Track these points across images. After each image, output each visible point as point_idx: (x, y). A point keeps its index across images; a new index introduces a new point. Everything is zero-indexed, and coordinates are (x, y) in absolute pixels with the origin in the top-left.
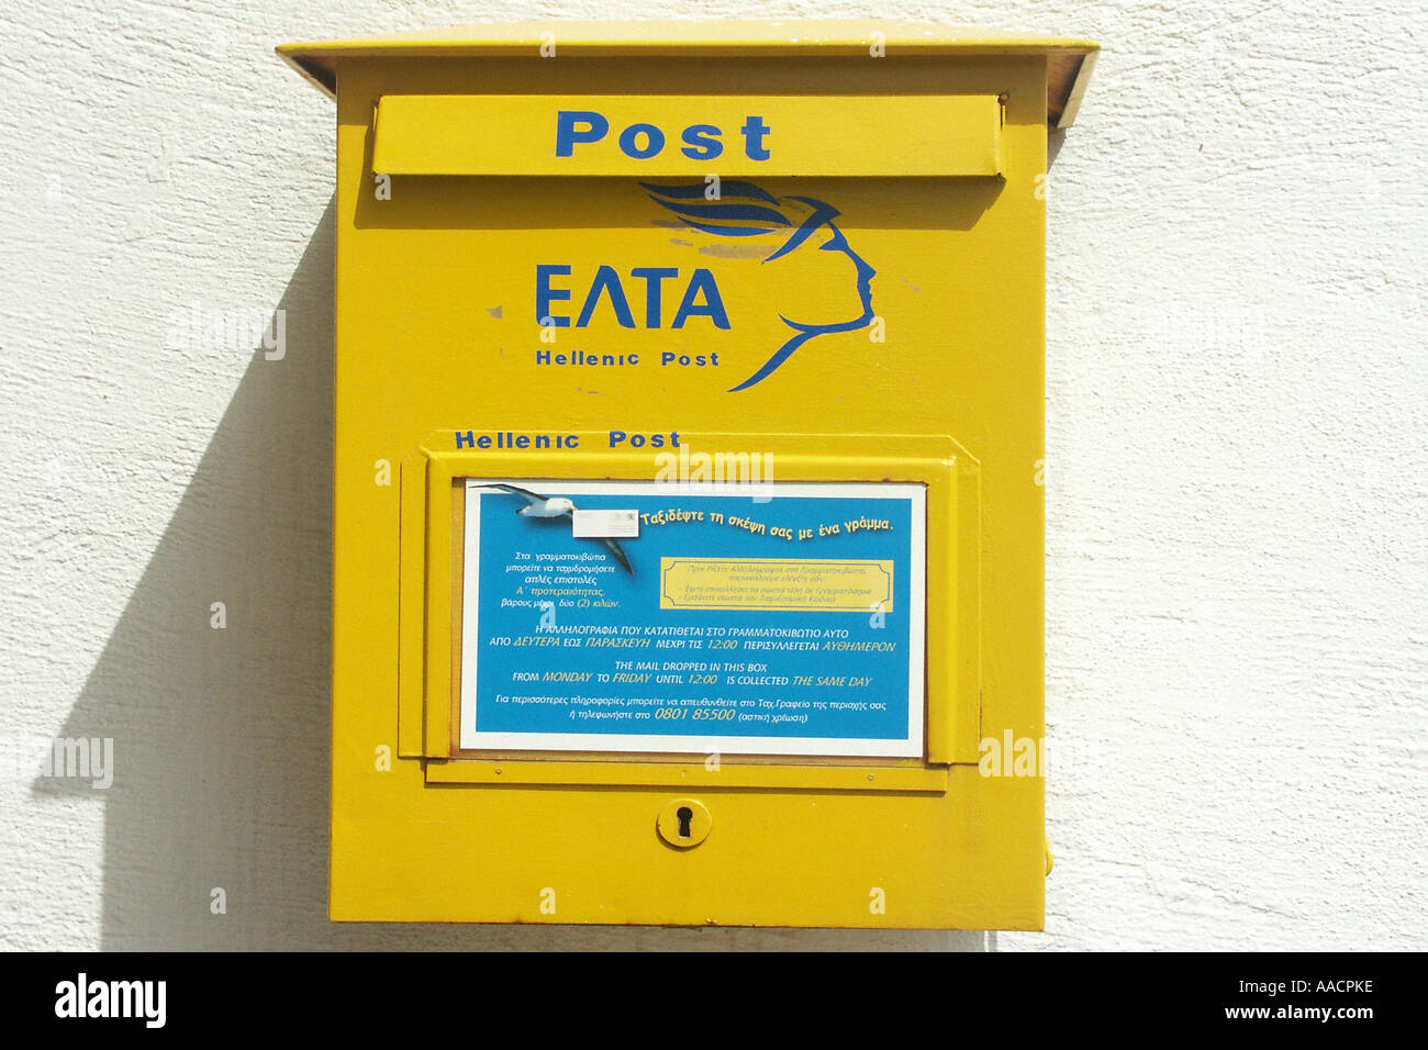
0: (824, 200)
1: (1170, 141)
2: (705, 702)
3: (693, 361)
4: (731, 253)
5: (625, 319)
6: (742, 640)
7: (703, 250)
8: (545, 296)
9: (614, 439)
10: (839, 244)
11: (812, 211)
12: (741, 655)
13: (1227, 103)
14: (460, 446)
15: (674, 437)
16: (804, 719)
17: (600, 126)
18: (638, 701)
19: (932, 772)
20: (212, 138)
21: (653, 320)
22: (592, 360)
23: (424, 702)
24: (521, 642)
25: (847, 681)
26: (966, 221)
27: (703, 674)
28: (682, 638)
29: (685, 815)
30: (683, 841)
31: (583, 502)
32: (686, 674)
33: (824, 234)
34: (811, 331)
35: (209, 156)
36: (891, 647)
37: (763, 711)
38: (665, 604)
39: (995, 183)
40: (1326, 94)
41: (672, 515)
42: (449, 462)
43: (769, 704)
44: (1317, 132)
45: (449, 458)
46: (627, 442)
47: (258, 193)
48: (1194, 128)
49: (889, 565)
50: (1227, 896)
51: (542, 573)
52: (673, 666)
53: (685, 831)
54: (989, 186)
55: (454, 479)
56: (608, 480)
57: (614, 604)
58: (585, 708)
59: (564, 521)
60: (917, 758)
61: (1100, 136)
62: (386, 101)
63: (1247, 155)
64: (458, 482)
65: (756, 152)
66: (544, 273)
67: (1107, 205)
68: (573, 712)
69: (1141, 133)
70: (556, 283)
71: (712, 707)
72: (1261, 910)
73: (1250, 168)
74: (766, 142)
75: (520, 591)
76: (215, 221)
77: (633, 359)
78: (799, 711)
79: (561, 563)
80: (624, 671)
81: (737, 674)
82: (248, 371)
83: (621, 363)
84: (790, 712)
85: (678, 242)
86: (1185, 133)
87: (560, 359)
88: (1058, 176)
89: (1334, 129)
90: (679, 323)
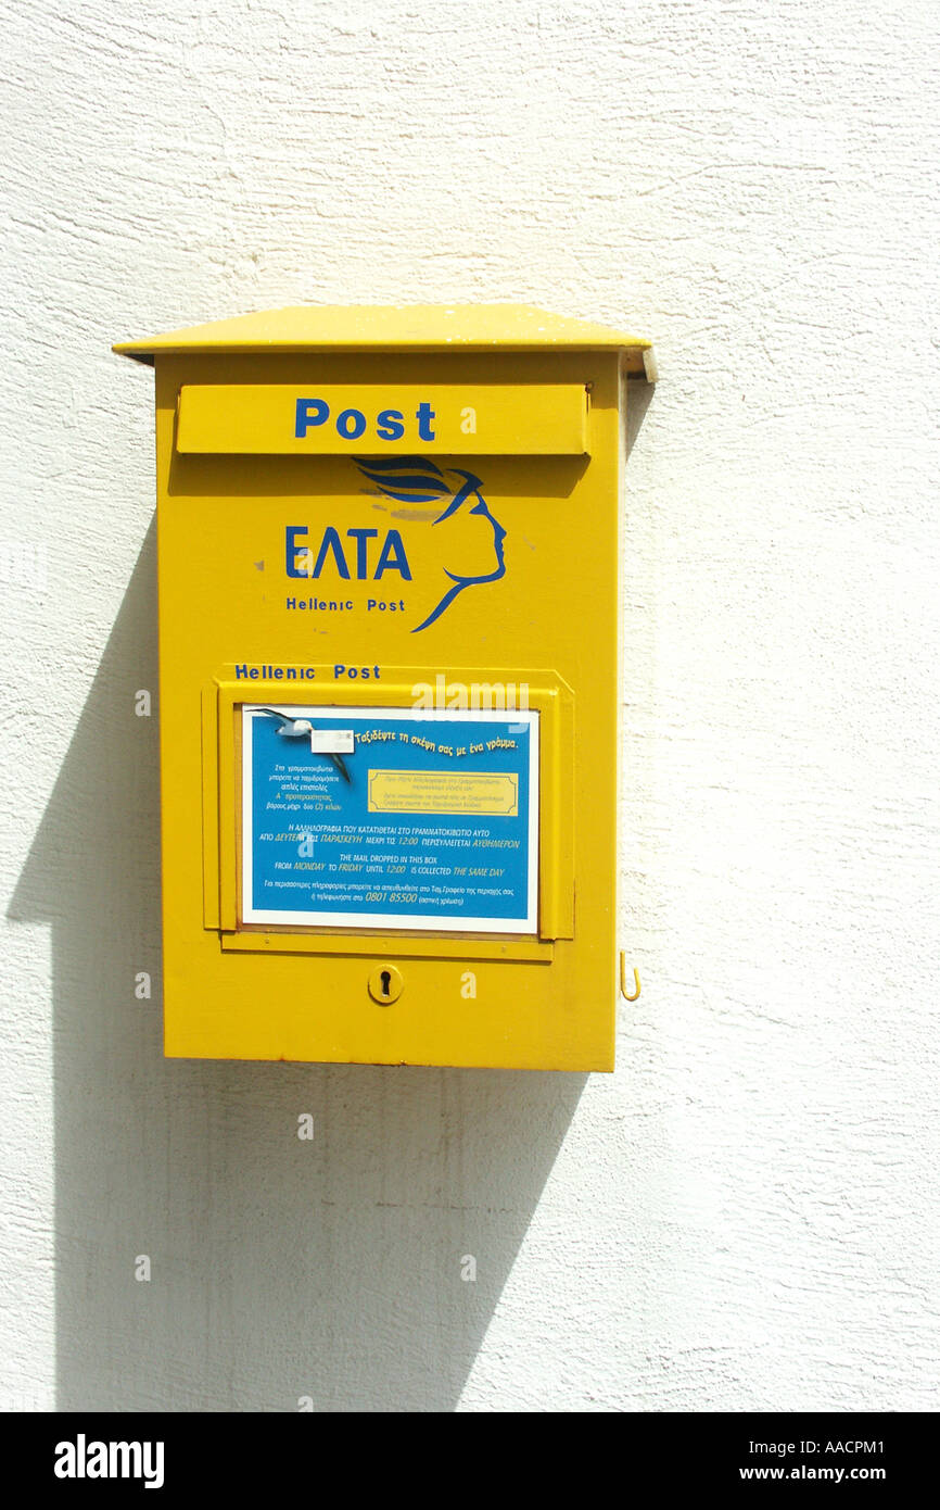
0: (472, 473)
1: (723, 392)
2: (397, 887)
3: (388, 607)
4: (413, 516)
5: (344, 573)
6: (421, 837)
7: (394, 514)
8: (292, 551)
9: (339, 671)
10: (481, 509)
11: (464, 481)
12: (420, 850)
13: (761, 360)
14: (238, 677)
15: (376, 669)
16: (461, 902)
17: (324, 409)
18: (354, 886)
19: (541, 945)
20: (104, 390)
21: (362, 574)
22: (323, 605)
23: (220, 886)
24: (279, 838)
25: (488, 872)
26: (564, 491)
27: (397, 865)
28: (382, 835)
29: (386, 977)
30: (384, 998)
31: (319, 724)
32: (385, 865)
33: (472, 501)
34: (465, 582)
35: (103, 405)
36: (516, 844)
37: (435, 895)
38: (371, 808)
39: (584, 459)
40: (825, 353)
41: (376, 735)
42: (232, 690)
43: (438, 890)
44: (819, 385)
45: (233, 686)
46: (346, 673)
47: (134, 436)
48: (740, 381)
49: (515, 777)
50: (754, 1011)
51: (294, 782)
52: (377, 858)
53: (386, 990)
54: (579, 462)
55: (235, 704)
56: (333, 706)
57: (339, 808)
58: (321, 892)
59: (305, 739)
60: (532, 935)
61: (678, 388)
62: (185, 389)
63: (774, 404)
64: (238, 706)
65: (426, 435)
66: (292, 532)
67: (682, 446)
68: (313, 895)
69: (704, 385)
70: (299, 540)
71: (402, 892)
72: (775, 1022)
73: (775, 416)
74: (433, 425)
75: (279, 796)
76: (107, 459)
77: (350, 605)
78: (458, 896)
79: (305, 773)
80: (346, 862)
81: (418, 865)
82: (130, 583)
83: (341, 608)
84: (452, 896)
85: (376, 507)
86: (733, 386)
87: (302, 605)
88: (651, 421)
89: (830, 383)
90: (378, 576)
